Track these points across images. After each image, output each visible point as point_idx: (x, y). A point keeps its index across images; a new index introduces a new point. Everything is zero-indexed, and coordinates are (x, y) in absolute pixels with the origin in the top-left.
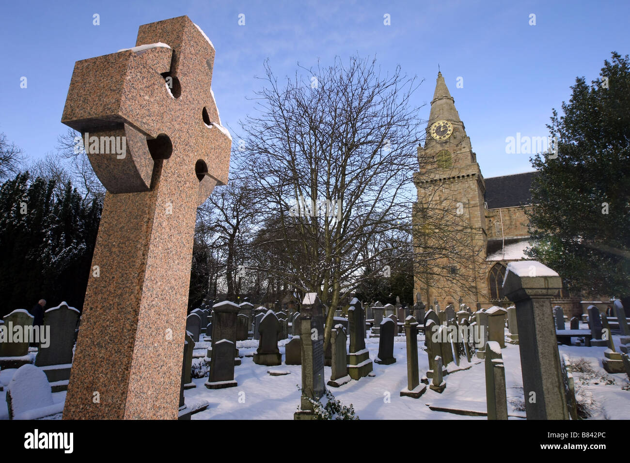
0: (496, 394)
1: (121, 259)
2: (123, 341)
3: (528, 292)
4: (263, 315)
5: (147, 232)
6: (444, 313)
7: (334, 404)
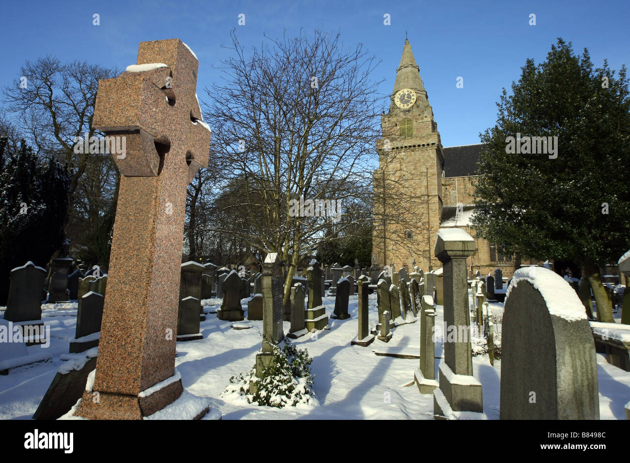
0: (427, 338)
1: (137, 224)
2: (142, 279)
3: (449, 253)
4: (226, 276)
5: (155, 206)
6: (398, 274)
7: (290, 348)
